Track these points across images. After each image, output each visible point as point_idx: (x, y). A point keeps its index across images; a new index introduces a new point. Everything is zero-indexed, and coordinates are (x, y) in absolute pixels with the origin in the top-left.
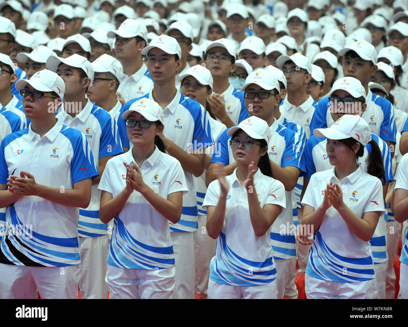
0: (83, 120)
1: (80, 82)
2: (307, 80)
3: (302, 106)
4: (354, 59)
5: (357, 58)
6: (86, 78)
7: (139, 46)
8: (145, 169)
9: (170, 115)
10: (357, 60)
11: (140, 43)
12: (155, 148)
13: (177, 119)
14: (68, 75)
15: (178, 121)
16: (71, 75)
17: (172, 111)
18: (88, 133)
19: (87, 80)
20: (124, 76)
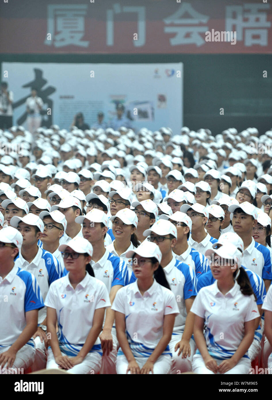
0: (37, 264)
1: (36, 235)
2: (204, 221)
3: (202, 242)
4: (240, 214)
5: (242, 213)
6: (39, 232)
7: (76, 213)
8: (79, 291)
9: (100, 268)
10: (242, 214)
11: (76, 210)
12: (86, 273)
13: (105, 271)
14: (26, 230)
15: (106, 272)
16: (29, 231)
17: (102, 265)
18: (41, 273)
19: (40, 234)
20: (69, 238)
